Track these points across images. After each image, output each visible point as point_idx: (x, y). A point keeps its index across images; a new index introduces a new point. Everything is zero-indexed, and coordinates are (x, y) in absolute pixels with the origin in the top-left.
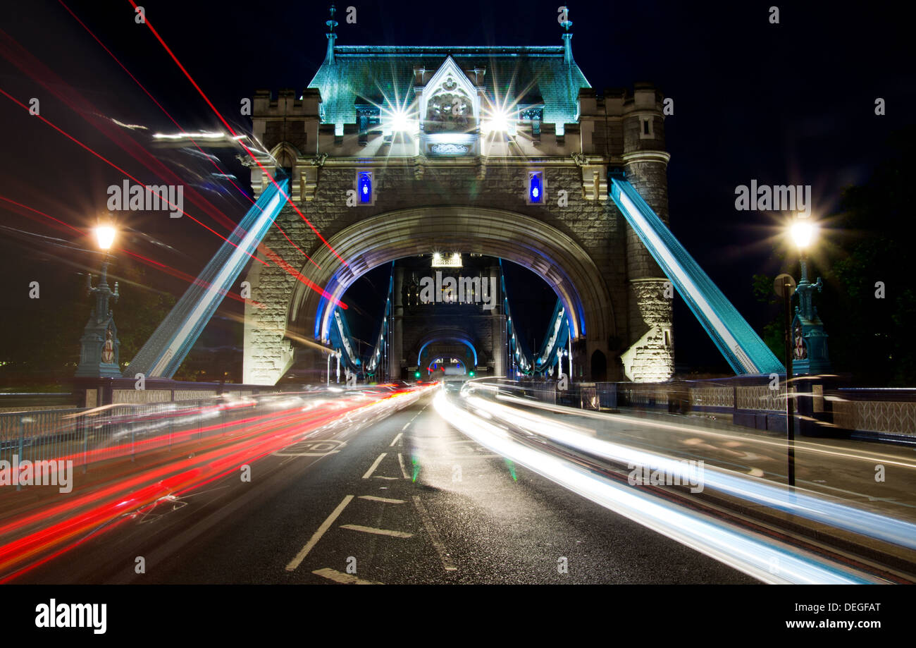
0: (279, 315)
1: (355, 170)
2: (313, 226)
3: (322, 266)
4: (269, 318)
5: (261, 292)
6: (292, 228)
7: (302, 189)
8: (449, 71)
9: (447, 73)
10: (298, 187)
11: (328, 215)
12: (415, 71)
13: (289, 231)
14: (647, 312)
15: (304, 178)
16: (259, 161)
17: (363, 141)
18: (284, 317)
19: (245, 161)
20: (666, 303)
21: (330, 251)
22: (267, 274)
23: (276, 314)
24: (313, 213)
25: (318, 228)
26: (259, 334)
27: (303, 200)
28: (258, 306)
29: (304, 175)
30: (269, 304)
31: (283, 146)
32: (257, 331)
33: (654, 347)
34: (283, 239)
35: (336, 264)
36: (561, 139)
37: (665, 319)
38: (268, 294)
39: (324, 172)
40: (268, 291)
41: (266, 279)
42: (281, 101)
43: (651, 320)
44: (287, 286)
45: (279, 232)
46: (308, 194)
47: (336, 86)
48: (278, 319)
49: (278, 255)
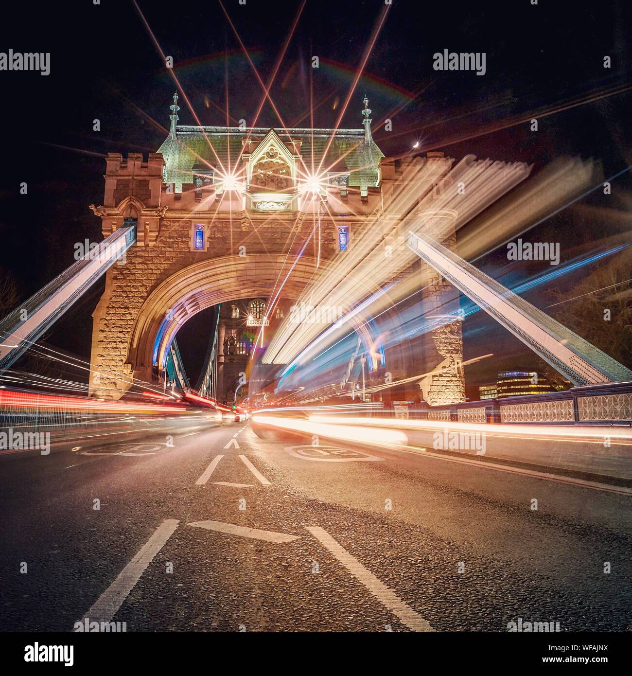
0: (122, 342)
1: (191, 221)
2: (153, 268)
3: (160, 302)
4: (113, 345)
5: (107, 322)
6: (136, 269)
7: (145, 236)
8: (272, 142)
9: (269, 144)
10: (142, 234)
11: (167, 259)
12: (243, 141)
13: (133, 271)
14: (441, 345)
15: (147, 227)
16: (110, 212)
17: (198, 197)
18: (126, 344)
19: (98, 211)
20: (457, 337)
21: (168, 289)
22: (113, 307)
23: (119, 342)
24: (156, 257)
25: (159, 269)
26: (104, 358)
27: (147, 246)
28: (104, 334)
29: (148, 225)
30: (114, 333)
31: (131, 200)
32: (102, 356)
33: (448, 375)
34: (128, 278)
35: (173, 300)
36: (366, 199)
37: (457, 351)
38: (113, 324)
39: (165, 223)
40: (114, 322)
41: (113, 311)
42: (130, 163)
43: (444, 351)
44: (130, 318)
45: (124, 272)
46: (150, 241)
47: (177, 156)
48: (121, 346)
49: (123, 292)
